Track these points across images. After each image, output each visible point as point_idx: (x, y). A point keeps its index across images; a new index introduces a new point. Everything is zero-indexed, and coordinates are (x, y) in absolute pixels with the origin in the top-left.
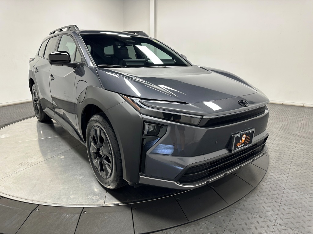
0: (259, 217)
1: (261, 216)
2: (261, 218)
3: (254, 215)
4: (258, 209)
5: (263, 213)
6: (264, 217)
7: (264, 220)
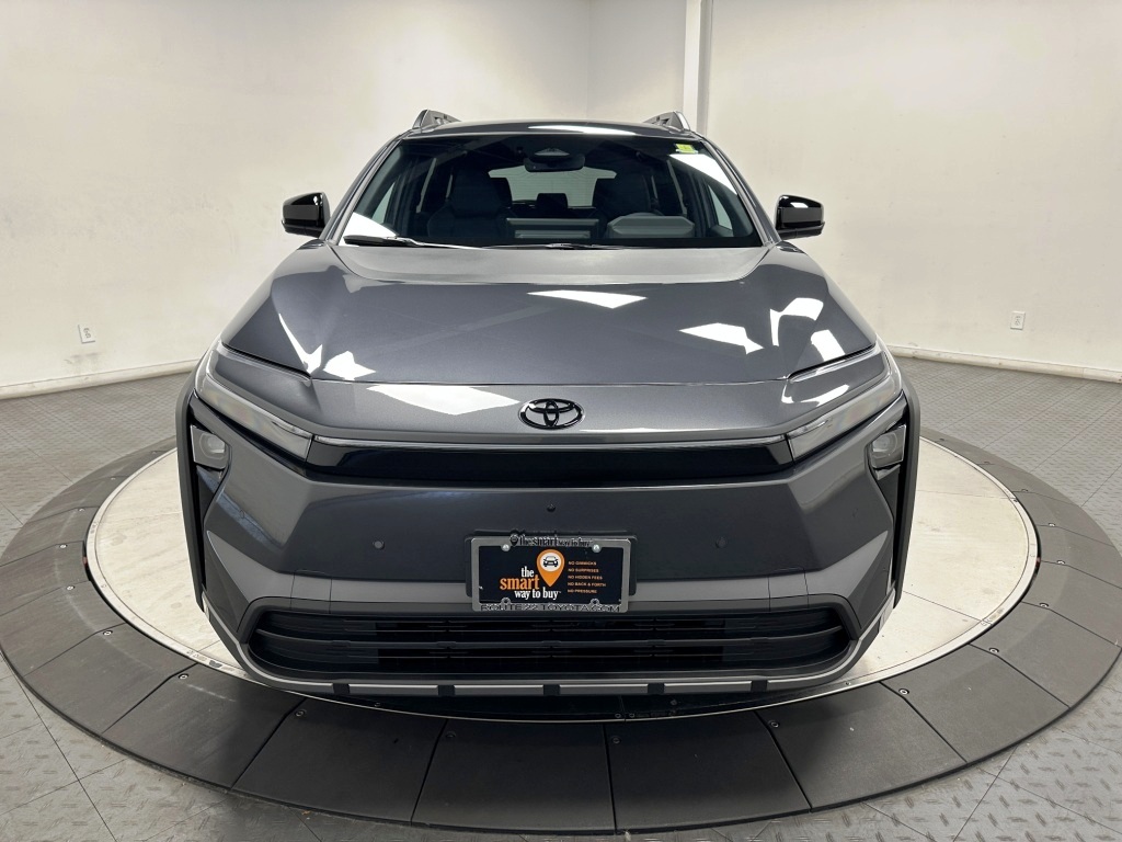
0: (1084, 820)
1: (1093, 818)
2: (1093, 822)
3: (1065, 811)
4: (1082, 789)
5: (1100, 804)
6: (1107, 823)
7: (1104, 832)
